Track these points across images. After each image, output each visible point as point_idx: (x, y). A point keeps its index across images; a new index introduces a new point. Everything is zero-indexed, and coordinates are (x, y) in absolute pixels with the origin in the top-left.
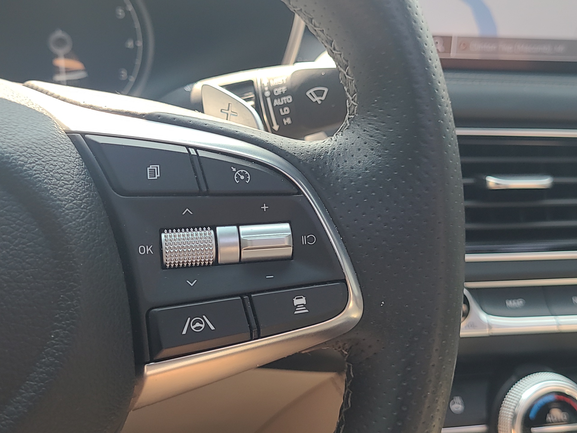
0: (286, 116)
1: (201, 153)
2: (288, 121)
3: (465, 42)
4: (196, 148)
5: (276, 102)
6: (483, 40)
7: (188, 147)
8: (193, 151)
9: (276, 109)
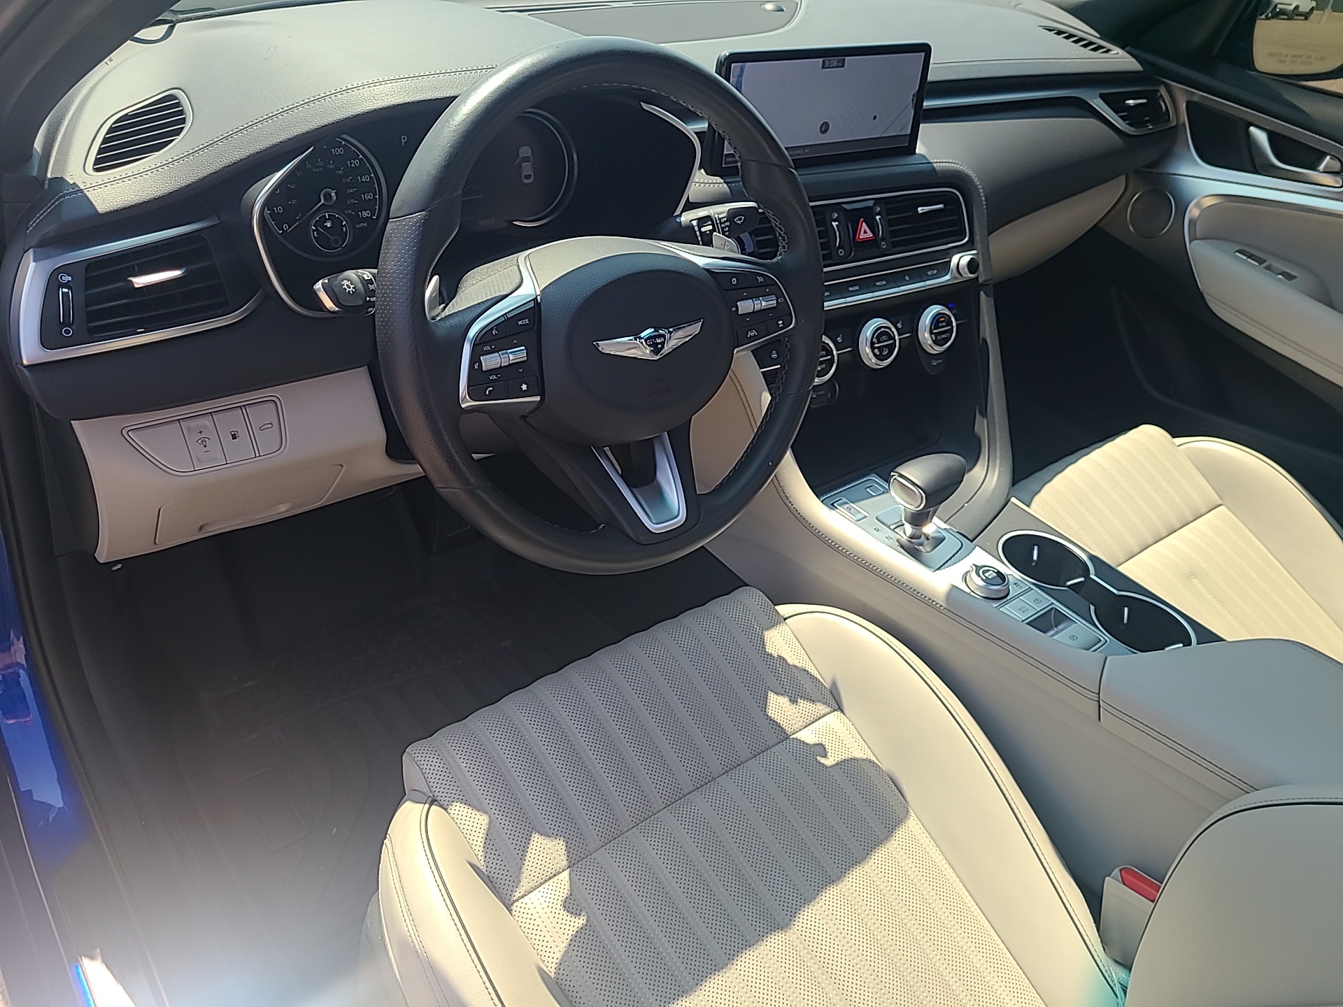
0: (727, 231)
5: (723, 225)
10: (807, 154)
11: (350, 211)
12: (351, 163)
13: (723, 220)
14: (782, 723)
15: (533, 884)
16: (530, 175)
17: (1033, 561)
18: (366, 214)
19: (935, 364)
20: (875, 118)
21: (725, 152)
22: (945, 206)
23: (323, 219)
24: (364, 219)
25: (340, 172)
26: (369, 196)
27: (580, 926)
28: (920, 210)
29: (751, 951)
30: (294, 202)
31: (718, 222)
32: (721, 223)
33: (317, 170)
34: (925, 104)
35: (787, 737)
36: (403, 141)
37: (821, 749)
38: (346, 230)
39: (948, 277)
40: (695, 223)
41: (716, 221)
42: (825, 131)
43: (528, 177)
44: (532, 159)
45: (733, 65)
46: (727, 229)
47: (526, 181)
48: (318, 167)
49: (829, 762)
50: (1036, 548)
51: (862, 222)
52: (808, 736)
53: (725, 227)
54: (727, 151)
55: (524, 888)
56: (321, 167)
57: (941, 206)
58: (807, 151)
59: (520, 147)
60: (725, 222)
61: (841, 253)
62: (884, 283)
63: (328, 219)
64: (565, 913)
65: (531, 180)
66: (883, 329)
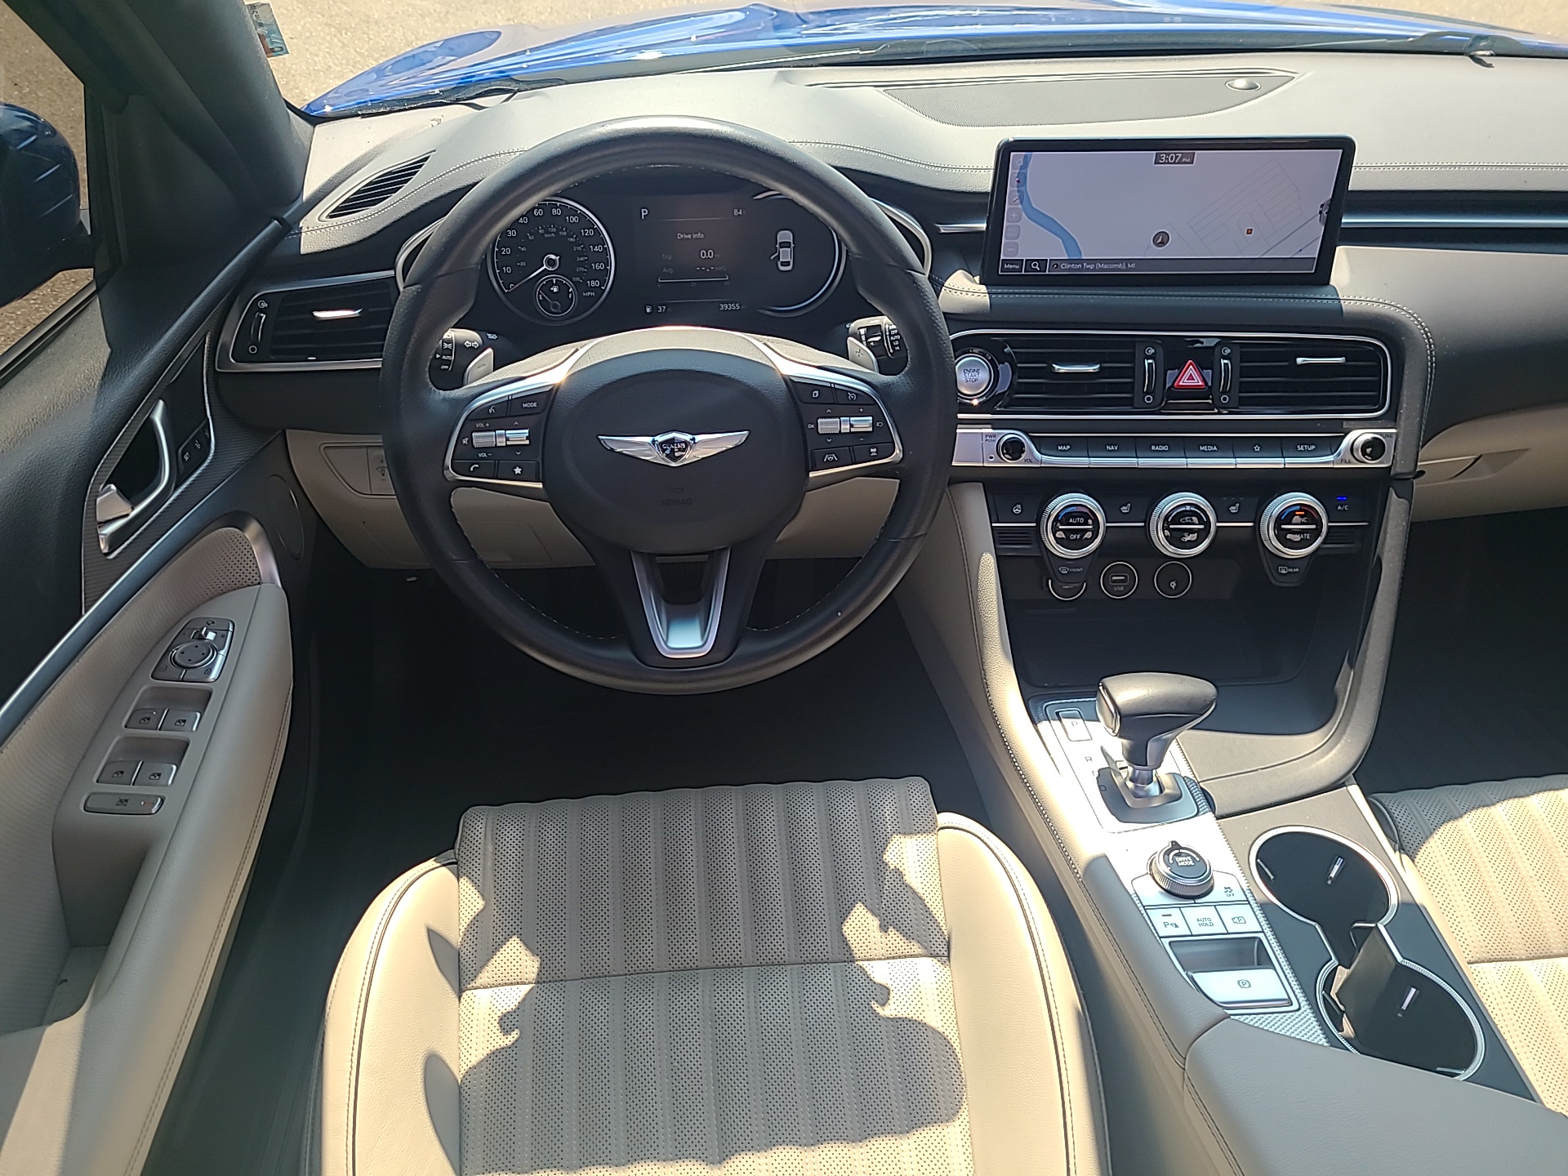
0: (896, 346)
1: (836, 386)
2: (898, 348)
3: (1056, 263)
4: (834, 384)
5: (892, 338)
6: (1070, 261)
7: (831, 383)
8: (833, 385)
9: (892, 341)
10: (1131, 269)
11: (578, 279)
12: (585, 232)
13: (893, 332)
14: (852, 941)
15: (491, 981)
16: (789, 262)
17: (1327, 877)
18: (593, 283)
19: (1284, 572)
20: (1249, 232)
21: (1002, 257)
22: (1347, 360)
23: (550, 284)
24: (591, 289)
25: (572, 240)
26: (599, 267)
27: (503, 1045)
28: (1300, 360)
29: (657, 1166)
30: (523, 264)
31: (888, 333)
32: (890, 335)
33: (549, 235)
34: (1343, 220)
35: (852, 960)
36: (643, 214)
37: (883, 994)
38: (572, 297)
39: (1331, 458)
40: (863, 331)
41: (886, 332)
42: (1163, 243)
43: (787, 264)
44: (792, 245)
45: (1012, 154)
46: (897, 343)
47: (782, 268)
48: (550, 233)
49: (888, 1011)
50: (1340, 860)
51: (1191, 364)
52: (879, 972)
53: (895, 341)
54: (1004, 255)
55: (481, 981)
56: (554, 233)
57: (1341, 360)
58: (1133, 265)
59: (778, 231)
60: (895, 334)
61: (1149, 399)
62: (1215, 448)
63: (555, 285)
64: (498, 1026)
65: (789, 268)
66: (1188, 508)
